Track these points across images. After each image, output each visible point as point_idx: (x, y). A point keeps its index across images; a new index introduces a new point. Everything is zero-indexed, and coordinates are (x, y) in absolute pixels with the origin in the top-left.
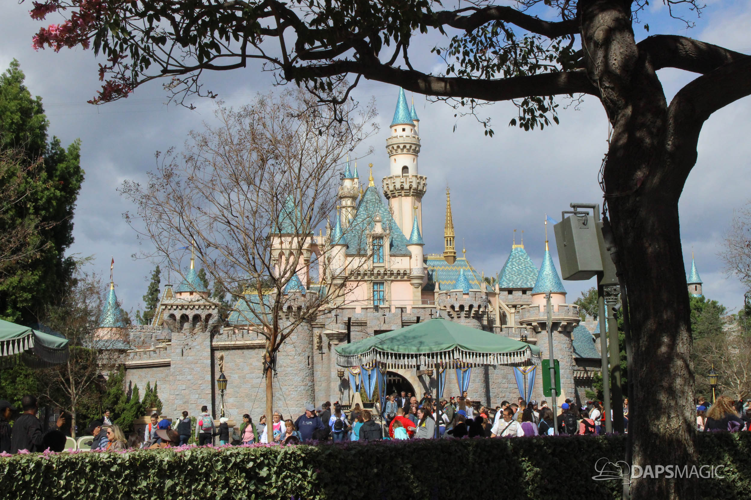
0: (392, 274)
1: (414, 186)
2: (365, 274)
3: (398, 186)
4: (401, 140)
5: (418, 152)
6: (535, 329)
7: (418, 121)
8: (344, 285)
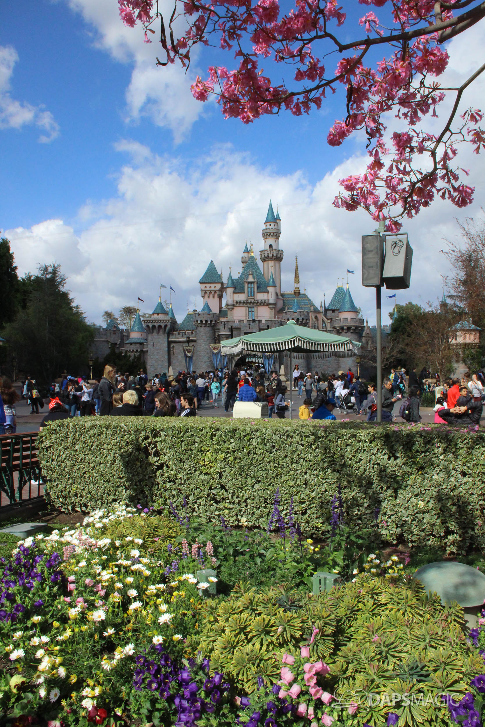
0: (258, 302)
1: (275, 255)
2: (244, 303)
3: (266, 255)
4: (268, 231)
5: (279, 236)
7: (280, 220)
8: (233, 309)
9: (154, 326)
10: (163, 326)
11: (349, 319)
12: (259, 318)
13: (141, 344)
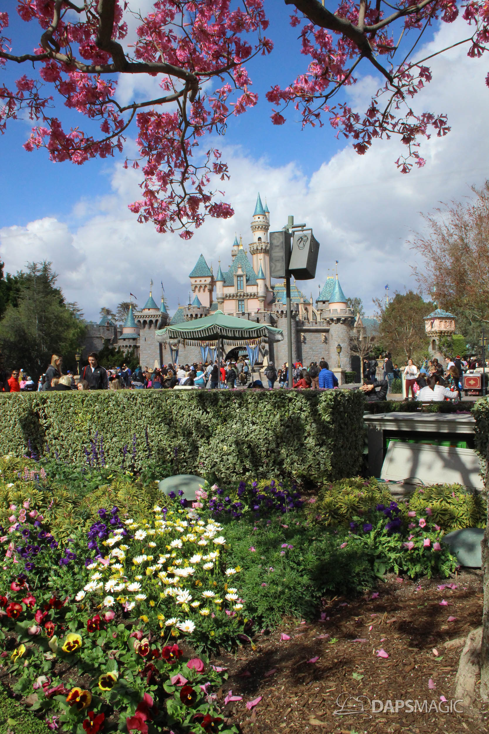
0: (248, 295)
1: (264, 247)
2: (233, 296)
3: (255, 248)
4: (257, 224)
5: (268, 229)
6: (328, 322)
7: (269, 212)
8: (223, 302)
9: (145, 322)
10: (154, 321)
11: (339, 311)
12: (249, 311)
13: (134, 339)
